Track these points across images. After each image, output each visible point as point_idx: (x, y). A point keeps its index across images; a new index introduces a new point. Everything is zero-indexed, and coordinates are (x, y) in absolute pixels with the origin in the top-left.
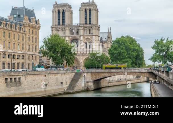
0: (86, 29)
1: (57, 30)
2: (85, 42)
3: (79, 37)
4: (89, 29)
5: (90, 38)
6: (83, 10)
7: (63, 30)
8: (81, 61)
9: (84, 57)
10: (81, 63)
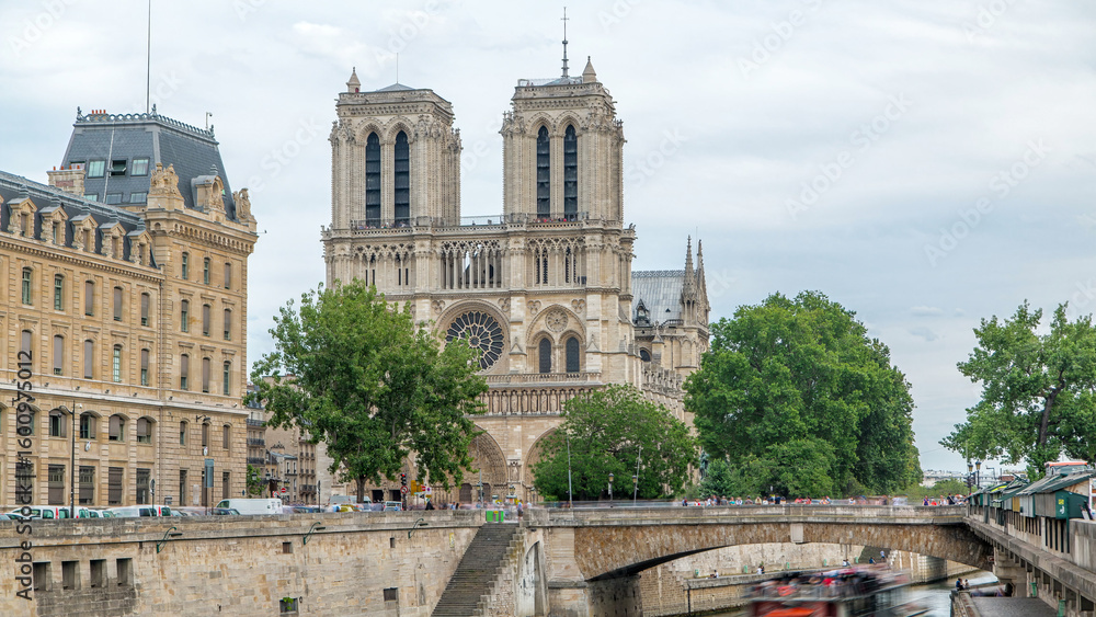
0: (545, 251)
1: (361, 255)
2: (535, 331)
3: (502, 302)
4: (561, 249)
5: (572, 310)
6: (528, 133)
7: (398, 255)
8: (513, 451)
9: (534, 429)
10: (515, 463)
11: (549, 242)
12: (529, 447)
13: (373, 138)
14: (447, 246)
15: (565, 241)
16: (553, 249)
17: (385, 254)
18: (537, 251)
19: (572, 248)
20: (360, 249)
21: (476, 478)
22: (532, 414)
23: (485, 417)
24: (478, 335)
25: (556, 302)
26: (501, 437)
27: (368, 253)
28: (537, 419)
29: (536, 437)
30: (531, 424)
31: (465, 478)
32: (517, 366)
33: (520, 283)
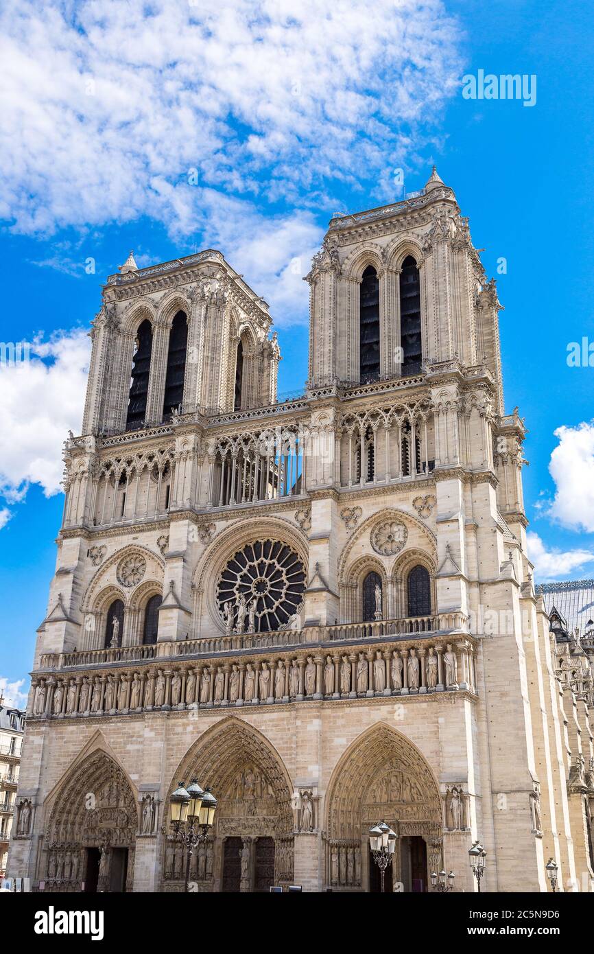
0: (369, 431)
1: (108, 473)
2: (353, 557)
3: (301, 516)
4: (393, 424)
5: (415, 513)
6: (346, 274)
7: (156, 467)
8: (307, 768)
9: (344, 726)
10: (306, 793)
11: (374, 416)
12: (335, 760)
13: (145, 331)
14: (225, 443)
15: (399, 411)
16: (380, 426)
17: (138, 464)
18: (356, 432)
19: (412, 421)
20: (108, 466)
21: (252, 827)
22: (340, 698)
23: (260, 705)
24: (266, 576)
25: (388, 505)
26: (287, 743)
27: (118, 469)
28: (350, 705)
29: (347, 742)
30: (338, 717)
31: (233, 825)
32: (318, 613)
33: (326, 477)
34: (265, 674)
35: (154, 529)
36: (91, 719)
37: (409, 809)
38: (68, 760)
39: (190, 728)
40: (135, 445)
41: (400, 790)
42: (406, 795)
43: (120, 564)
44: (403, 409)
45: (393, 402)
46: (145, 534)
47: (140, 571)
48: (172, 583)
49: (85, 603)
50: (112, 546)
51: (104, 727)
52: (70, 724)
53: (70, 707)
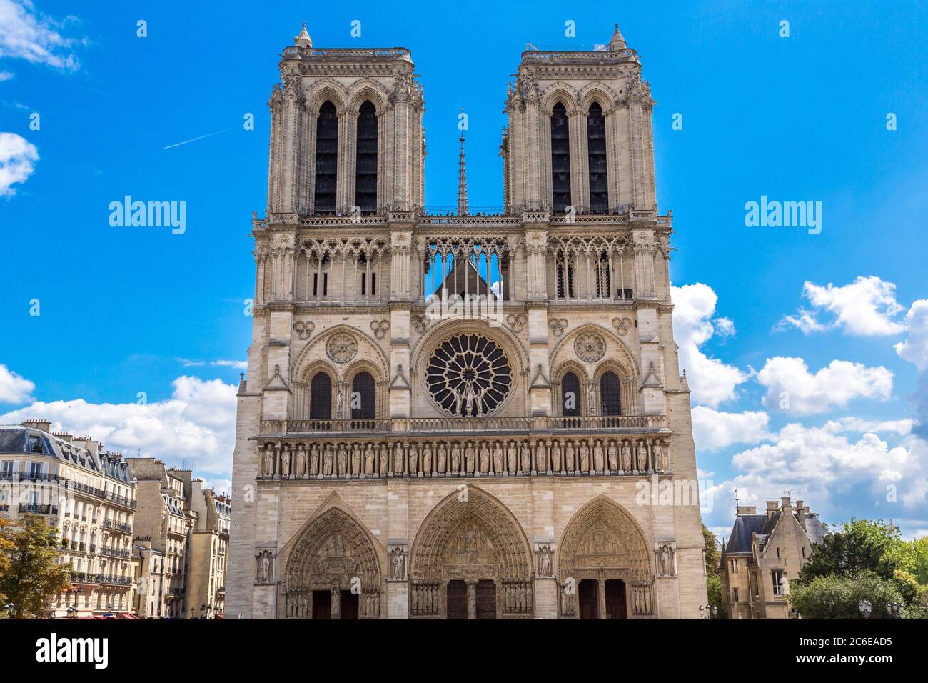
0: (571, 254)
1: (309, 252)
2: (560, 360)
3: (515, 319)
4: (594, 252)
5: (614, 331)
7: (362, 254)
8: (543, 528)
9: (571, 497)
10: (545, 547)
11: (577, 242)
12: (564, 523)
14: (433, 243)
15: (599, 242)
16: (582, 252)
17: (345, 249)
18: (561, 254)
19: (609, 252)
20: (309, 244)
21: (475, 572)
22: (567, 475)
23: (497, 478)
24: (474, 366)
25: (590, 321)
26: (522, 508)
27: (321, 251)
28: (576, 481)
29: (575, 508)
30: (566, 490)
31: (457, 571)
32: (543, 405)
33: (541, 291)
34: (499, 452)
35: (366, 313)
36: (327, 481)
37: (611, 559)
38: (303, 516)
39: (431, 493)
40: (339, 230)
41: (603, 545)
42: (609, 549)
43: (328, 341)
44: (601, 242)
45: (594, 234)
46: (356, 316)
47: (349, 349)
48: (400, 366)
49: (294, 374)
50: (322, 323)
51: (341, 489)
52: (302, 484)
53: (300, 469)
